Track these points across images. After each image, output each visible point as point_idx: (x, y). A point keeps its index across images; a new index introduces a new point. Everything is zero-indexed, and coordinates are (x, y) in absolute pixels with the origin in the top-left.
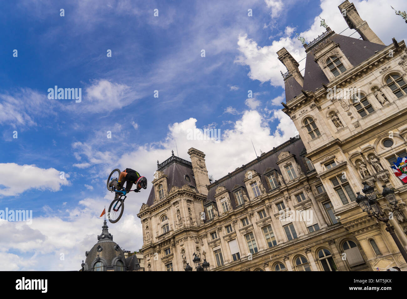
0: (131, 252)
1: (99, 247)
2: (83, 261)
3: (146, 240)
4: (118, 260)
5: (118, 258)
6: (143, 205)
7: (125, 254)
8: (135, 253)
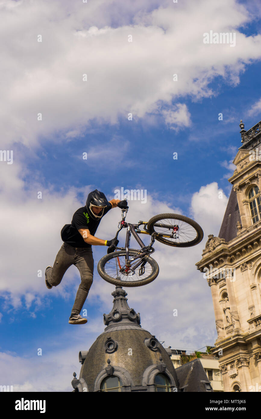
0: (188, 353)
1: (110, 342)
2: (75, 375)
3: (225, 326)
4: (157, 371)
5: (157, 368)
6: (210, 240)
7: (174, 357)
8: (198, 355)
